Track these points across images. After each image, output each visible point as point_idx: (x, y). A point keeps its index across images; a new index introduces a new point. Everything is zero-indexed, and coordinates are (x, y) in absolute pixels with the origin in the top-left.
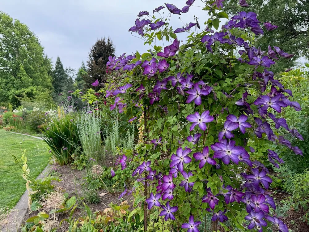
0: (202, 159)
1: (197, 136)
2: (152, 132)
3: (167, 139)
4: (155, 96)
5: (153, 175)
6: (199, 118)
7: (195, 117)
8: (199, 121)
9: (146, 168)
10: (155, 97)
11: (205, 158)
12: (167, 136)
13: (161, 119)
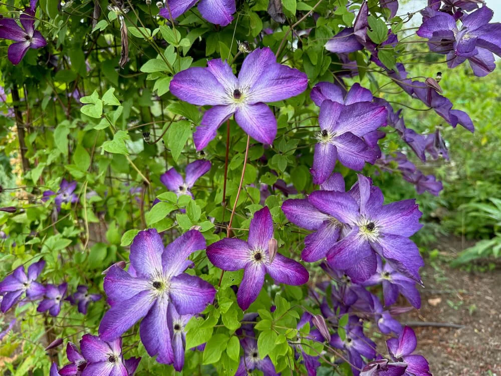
0: (244, 261)
1: (197, 168)
2: (41, 166)
3: (91, 186)
4: (31, 35)
5: (58, 299)
6: (230, 84)
7: (212, 82)
8: (231, 100)
9: (28, 287)
10: (28, 38)
11: (258, 257)
12: (89, 178)
13: (66, 123)
